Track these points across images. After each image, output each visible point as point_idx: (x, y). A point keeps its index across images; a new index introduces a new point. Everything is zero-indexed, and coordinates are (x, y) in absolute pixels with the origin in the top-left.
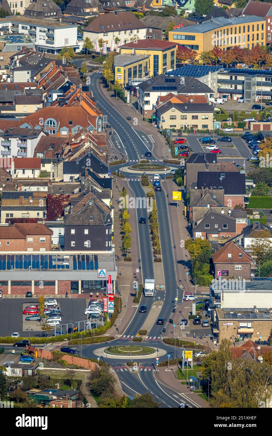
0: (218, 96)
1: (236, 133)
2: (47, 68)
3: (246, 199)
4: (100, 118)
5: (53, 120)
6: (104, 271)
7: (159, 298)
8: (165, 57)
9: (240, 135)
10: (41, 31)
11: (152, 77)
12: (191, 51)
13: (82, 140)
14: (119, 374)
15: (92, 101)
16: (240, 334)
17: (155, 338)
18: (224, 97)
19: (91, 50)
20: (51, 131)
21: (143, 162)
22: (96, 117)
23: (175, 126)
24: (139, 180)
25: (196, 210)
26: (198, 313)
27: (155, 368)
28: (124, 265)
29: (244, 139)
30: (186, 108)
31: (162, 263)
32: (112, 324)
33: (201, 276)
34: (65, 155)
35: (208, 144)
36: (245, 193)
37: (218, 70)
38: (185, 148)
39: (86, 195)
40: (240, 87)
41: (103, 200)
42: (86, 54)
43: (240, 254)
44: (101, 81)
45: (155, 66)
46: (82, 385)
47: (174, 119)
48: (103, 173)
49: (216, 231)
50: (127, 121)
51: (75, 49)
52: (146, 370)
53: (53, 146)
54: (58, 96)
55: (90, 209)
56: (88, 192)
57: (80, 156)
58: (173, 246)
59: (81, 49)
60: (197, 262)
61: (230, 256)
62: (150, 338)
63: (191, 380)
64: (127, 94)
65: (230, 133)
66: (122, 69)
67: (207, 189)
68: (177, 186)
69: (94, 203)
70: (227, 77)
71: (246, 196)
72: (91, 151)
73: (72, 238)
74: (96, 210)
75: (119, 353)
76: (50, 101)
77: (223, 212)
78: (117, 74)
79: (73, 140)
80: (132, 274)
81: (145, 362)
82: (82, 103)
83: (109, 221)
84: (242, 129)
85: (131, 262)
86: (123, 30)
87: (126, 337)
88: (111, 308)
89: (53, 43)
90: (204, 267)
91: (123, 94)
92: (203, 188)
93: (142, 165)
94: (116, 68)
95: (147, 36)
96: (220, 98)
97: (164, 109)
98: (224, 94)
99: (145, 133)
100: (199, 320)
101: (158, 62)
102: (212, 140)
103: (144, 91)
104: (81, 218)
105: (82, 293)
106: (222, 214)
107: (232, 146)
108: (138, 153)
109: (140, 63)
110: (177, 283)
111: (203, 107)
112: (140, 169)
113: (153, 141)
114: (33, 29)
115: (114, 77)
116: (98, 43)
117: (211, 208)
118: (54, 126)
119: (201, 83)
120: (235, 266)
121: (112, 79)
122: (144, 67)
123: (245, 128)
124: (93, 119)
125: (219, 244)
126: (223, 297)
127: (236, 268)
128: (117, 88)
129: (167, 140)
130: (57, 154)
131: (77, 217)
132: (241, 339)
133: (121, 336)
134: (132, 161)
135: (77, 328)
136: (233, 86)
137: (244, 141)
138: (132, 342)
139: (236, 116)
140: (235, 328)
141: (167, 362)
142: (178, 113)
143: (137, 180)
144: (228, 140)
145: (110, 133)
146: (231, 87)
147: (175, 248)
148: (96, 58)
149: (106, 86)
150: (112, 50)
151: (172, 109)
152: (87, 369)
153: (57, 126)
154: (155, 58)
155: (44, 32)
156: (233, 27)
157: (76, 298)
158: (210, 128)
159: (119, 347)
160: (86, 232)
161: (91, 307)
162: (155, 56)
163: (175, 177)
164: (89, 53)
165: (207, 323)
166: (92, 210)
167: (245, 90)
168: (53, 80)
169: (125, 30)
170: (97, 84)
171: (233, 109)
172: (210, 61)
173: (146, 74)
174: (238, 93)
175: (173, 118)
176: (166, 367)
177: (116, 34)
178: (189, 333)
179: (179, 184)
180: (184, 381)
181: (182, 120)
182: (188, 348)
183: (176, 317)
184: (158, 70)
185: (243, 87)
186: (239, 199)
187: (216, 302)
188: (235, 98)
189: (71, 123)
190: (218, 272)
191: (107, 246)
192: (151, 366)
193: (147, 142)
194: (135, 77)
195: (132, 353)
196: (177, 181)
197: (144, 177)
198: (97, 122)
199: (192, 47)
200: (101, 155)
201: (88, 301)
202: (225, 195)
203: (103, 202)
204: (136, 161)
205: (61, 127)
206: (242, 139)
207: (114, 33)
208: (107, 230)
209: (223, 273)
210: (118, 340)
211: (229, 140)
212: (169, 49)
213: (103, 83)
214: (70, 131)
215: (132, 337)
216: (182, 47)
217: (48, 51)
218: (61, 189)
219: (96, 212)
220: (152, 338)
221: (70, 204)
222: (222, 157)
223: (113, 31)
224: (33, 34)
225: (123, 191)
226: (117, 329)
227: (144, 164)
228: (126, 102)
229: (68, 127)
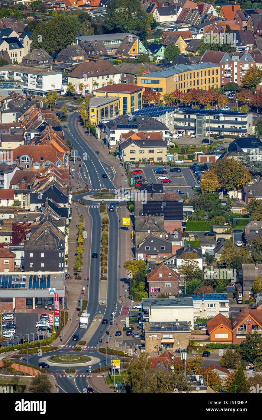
0: (175, 132)
1: (186, 164)
2: (29, 111)
3: (184, 224)
4: (66, 154)
5: (27, 156)
6: (54, 289)
7: (100, 312)
8: (133, 98)
9: (189, 166)
10: (31, 77)
11: (122, 115)
12: (155, 94)
13: (48, 174)
14: (58, 379)
15: (62, 140)
16: (163, 344)
17: (92, 347)
18: (180, 132)
19: (74, 93)
20: (25, 166)
21: (104, 191)
22: (63, 153)
23: (135, 159)
24: (98, 207)
25: (138, 235)
26: (131, 325)
27: (88, 374)
28: (74, 283)
29: (191, 169)
30: (144, 143)
31: (107, 281)
32: (58, 335)
33: (138, 292)
34: (35, 187)
35: (160, 175)
36: (182, 219)
37: (174, 110)
38: (141, 178)
39: (44, 224)
40: (192, 124)
41: (59, 227)
42: (69, 96)
43: (170, 274)
44: (79, 119)
45: (124, 106)
46: (26, 389)
47: (134, 153)
48: (63, 202)
49: (155, 253)
50: (96, 154)
51: (60, 92)
52: (81, 376)
53: (26, 178)
54: (35, 135)
55: (46, 236)
56: (46, 221)
57: (45, 188)
58: (118, 266)
59: (65, 92)
60: (134, 280)
61: (161, 275)
62: (88, 348)
63: (116, 385)
64: (98, 131)
65: (181, 164)
66: (95, 109)
67: (150, 215)
68: (129, 212)
69: (50, 231)
70: (182, 116)
71: (183, 221)
72: (54, 183)
73: (31, 260)
74: (50, 236)
75: (60, 361)
76: (29, 139)
77: (161, 236)
78: (91, 114)
79: (41, 174)
80: (80, 291)
81: (80, 370)
82: (53, 142)
83: (61, 246)
84: (191, 161)
85: (81, 280)
86: (101, 76)
87: (68, 347)
88: (57, 322)
89: (41, 88)
90: (140, 285)
91: (95, 131)
92: (146, 215)
93: (102, 194)
94: (90, 109)
95: (122, 80)
96: (176, 134)
97: (125, 145)
98: (180, 130)
99: (109, 165)
100: (131, 332)
101: (126, 103)
102: (164, 171)
103: (110, 129)
104: (38, 244)
105: (35, 308)
106: (160, 238)
107: (181, 176)
108: (101, 183)
109: (111, 104)
110: (118, 299)
111: (158, 142)
112: (100, 197)
113: (115, 172)
114: (26, 76)
115: (89, 116)
116: (78, 87)
117: (151, 233)
118: (28, 162)
119: (158, 121)
120: (166, 284)
121: (87, 118)
122: (115, 108)
123: (194, 160)
124: (60, 155)
125: (156, 264)
126: (151, 312)
127: (166, 286)
128: (90, 126)
129: (126, 171)
130: (29, 186)
131: (34, 243)
132: (165, 348)
133: (64, 346)
134: (95, 190)
135: (27, 340)
136: (187, 123)
137: (191, 171)
138: (73, 351)
139: (187, 149)
140: (158, 340)
141: (99, 369)
142: (137, 148)
143: (96, 207)
144: (177, 171)
145: (80, 166)
146: (186, 124)
147: (120, 267)
148: (77, 99)
149: (82, 124)
150: (90, 92)
151: (132, 144)
152: (32, 376)
153: (31, 161)
154: (124, 100)
155: (34, 78)
156: (192, 72)
157: (30, 312)
158: (164, 160)
159: (61, 356)
160: (43, 255)
161: (41, 321)
162: (124, 98)
163: (128, 204)
164: (72, 95)
165: (137, 335)
166: (47, 237)
167: (197, 127)
168: (33, 121)
169: (103, 75)
170: (75, 122)
171: (186, 143)
172: (171, 102)
173: (117, 113)
174: (192, 129)
175: (132, 152)
176: (98, 373)
177: (95, 79)
178: (121, 343)
179: (131, 210)
180: (112, 385)
181: (141, 154)
182: (119, 356)
183: (113, 330)
184: (127, 110)
185: (195, 124)
186: (177, 224)
187: (145, 316)
188: (189, 134)
189: (42, 159)
190: (151, 289)
191: (60, 267)
192: (85, 373)
193: (110, 173)
194: (107, 116)
195: (71, 361)
196: (130, 207)
197: (103, 204)
198: (64, 157)
199: (157, 89)
200: (63, 187)
201: (40, 315)
202: (165, 221)
203: (58, 229)
204: (98, 190)
205: (34, 162)
206: (190, 170)
207: (94, 78)
208: (60, 254)
209: (155, 290)
210: (61, 350)
211: (179, 171)
212: (137, 92)
213: (80, 121)
214: (41, 165)
215: (73, 347)
216: (148, 90)
217: (38, 94)
218: (25, 218)
219: (51, 239)
220: (90, 348)
221: (30, 231)
222: (171, 186)
223: (93, 77)
224: (26, 81)
225: (81, 218)
226: (61, 340)
227: (104, 192)
228: (97, 138)
229: (39, 162)
